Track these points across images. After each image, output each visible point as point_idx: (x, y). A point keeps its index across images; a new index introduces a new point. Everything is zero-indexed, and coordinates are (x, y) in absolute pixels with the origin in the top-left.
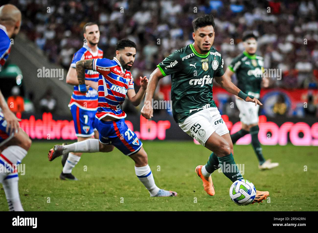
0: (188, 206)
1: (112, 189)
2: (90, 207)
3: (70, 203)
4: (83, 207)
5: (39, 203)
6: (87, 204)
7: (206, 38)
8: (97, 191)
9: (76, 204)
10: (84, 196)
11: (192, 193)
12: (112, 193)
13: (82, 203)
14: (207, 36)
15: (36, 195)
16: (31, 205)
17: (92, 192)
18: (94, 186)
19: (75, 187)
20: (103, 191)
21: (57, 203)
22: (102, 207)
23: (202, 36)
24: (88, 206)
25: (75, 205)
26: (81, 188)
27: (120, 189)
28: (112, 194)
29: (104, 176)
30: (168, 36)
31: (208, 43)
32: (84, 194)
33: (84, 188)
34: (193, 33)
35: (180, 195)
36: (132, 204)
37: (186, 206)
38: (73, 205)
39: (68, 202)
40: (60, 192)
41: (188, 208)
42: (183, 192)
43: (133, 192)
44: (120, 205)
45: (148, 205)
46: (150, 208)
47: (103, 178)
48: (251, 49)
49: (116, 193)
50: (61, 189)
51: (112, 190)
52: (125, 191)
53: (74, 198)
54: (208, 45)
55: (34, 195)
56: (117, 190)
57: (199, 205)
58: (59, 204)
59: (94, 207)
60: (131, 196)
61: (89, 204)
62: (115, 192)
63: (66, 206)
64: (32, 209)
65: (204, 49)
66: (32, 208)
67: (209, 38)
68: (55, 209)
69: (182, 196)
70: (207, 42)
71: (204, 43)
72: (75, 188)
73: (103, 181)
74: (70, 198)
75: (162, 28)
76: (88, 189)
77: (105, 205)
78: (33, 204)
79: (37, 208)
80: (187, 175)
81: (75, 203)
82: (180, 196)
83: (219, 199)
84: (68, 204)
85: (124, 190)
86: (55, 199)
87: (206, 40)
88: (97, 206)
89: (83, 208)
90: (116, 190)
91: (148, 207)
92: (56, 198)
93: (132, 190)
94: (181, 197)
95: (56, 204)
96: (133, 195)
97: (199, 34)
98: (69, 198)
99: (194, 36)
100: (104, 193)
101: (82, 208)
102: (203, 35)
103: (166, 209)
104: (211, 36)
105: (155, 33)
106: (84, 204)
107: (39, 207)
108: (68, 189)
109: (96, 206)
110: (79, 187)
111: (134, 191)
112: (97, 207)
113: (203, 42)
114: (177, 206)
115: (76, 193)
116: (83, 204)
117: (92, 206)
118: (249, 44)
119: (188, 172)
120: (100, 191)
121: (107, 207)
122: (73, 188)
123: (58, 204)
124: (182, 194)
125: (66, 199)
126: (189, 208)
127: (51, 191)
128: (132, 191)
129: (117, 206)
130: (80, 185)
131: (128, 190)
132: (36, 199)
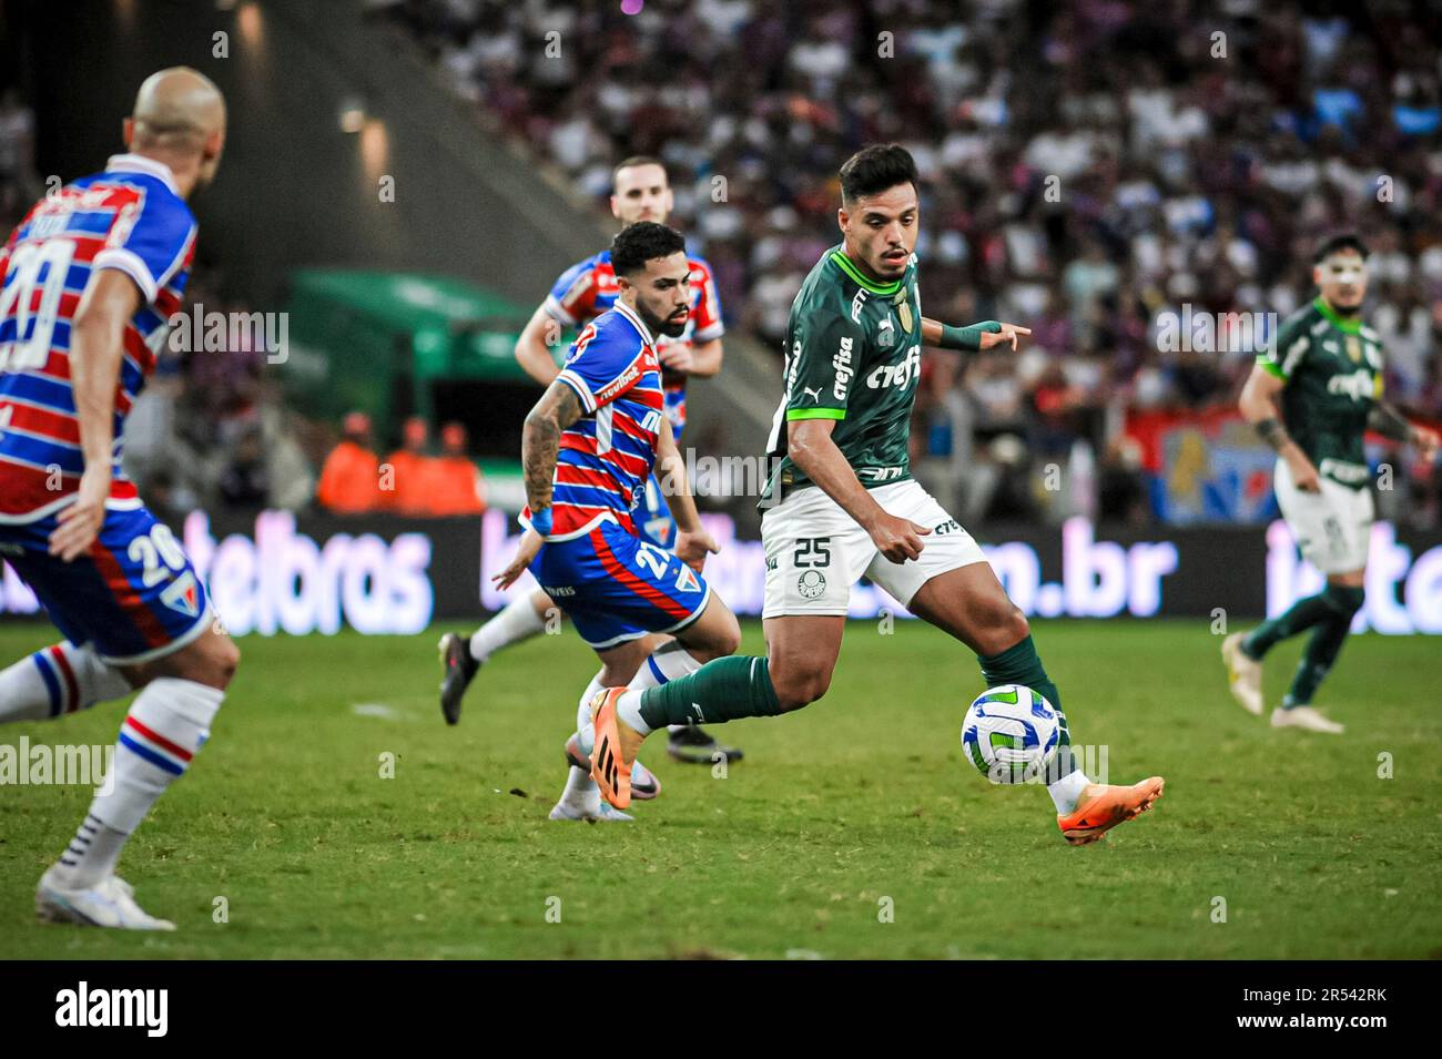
0: (1234, 866)
1: (946, 799)
2: (865, 867)
3: (792, 852)
4: (839, 867)
5: (677, 851)
6: (853, 858)
7: (893, 230)
8: (892, 809)
9: (813, 857)
10: (843, 825)
11: (1248, 818)
12: (948, 815)
13: (837, 853)
14: (896, 224)
15: (665, 824)
16: (645, 861)
17: (874, 812)
18: (881, 792)
19: (812, 792)
20: (914, 808)
21: (743, 854)
22: (909, 865)
23: (876, 224)
24: (857, 864)
25: (809, 862)
26: (834, 798)
27: (976, 800)
28: (949, 819)
29: (915, 753)
30: (1159, 227)
31: (899, 247)
32: (843, 820)
33: (842, 797)
34: (840, 210)
35: (1205, 823)
36: (1023, 858)
37: (1225, 863)
38: (802, 860)
39: (784, 849)
40: (756, 813)
41: (1234, 873)
42: (1212, 811)
43: (1027, 814)
44: (976, 861)
45: (1083, 862)
46: (1089, 870)
47: (916, 759)
48: (1346, 290)
49: (964, 815)
50: (756, 802)
51: (946, 804)
52: (995, 808)
53: (804, 833)
54: (898, 256)
55: (660, 821)
56: (967, 806)
57: (1275, 859)
58: (750, 858)
59: (881, 869)
60: (1019, 827)
61: (864, 858)
62: (957, 814)
63: (776, 864)
64: (649, 874)
65: (886, 272)
66: (649, 871)
67: (902, 228)
68: (736, 873)
69: (1211, 828)
70: (894, 244)
71: (884, 250)
72: (808, 797)
73: (913, 771)
74: (791, 834)
75: (1135, 195)
76: (859, 802)
77: (920, 859)
78: (653, 856)
79: (668, 871)
80: (1228, 747)
81: (810, 853)
82: (1204, 826)
83: (1351, 839)
84: (783, 855)
85: (994, 805)
86: (736, 835)
87: (890, 240)
88: (892, 865)
89: (841, 871)
90: (963, 806)
91: (1085, 867)
92: (738, 833)
93: (1021, 803)
94: (1205, 832)
95: (740, 855)
96: (1024, 823)
97: (863, 216)
98: (786, 834)
99: (845, 221)
100: (917, 815)
101: (835, 871)
102: (878, 221)
103: (1148, 876)
104: (907, 221)
105: (1109, 214)
106: (843, 856)
107: (677, 868)
108: (783, 801)
109: (888, 863)
110: (825, 792)
111: (1030, 809)
112: (893, 869)
113: (880, 246)
114: (1192, 864)
115: (812, 816)
116: (839, 857)
117: (873, 866)
118: (1338, 270)
119: (1231, 736)
120: (904, 809)
121: (930, 868)
122: (803, 797)
123: (745, 857)
124: (1209, 822)
125: (777, 838)
126: (1238, 872)
127: (719, 807)
128: (1024, 809)
129: (966, 863)
130: (828, 786)
131: (1006, 803)
132: (664, 839)
